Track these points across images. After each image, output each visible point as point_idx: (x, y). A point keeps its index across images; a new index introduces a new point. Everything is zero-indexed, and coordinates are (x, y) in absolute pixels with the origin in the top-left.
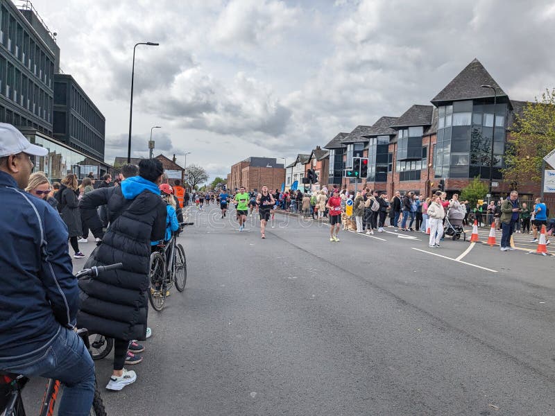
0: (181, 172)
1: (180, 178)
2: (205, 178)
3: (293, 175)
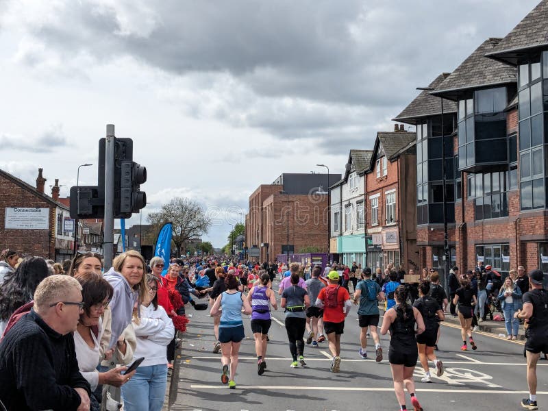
0: (45, 212)
1: (45, 226)
3: (344, 204)
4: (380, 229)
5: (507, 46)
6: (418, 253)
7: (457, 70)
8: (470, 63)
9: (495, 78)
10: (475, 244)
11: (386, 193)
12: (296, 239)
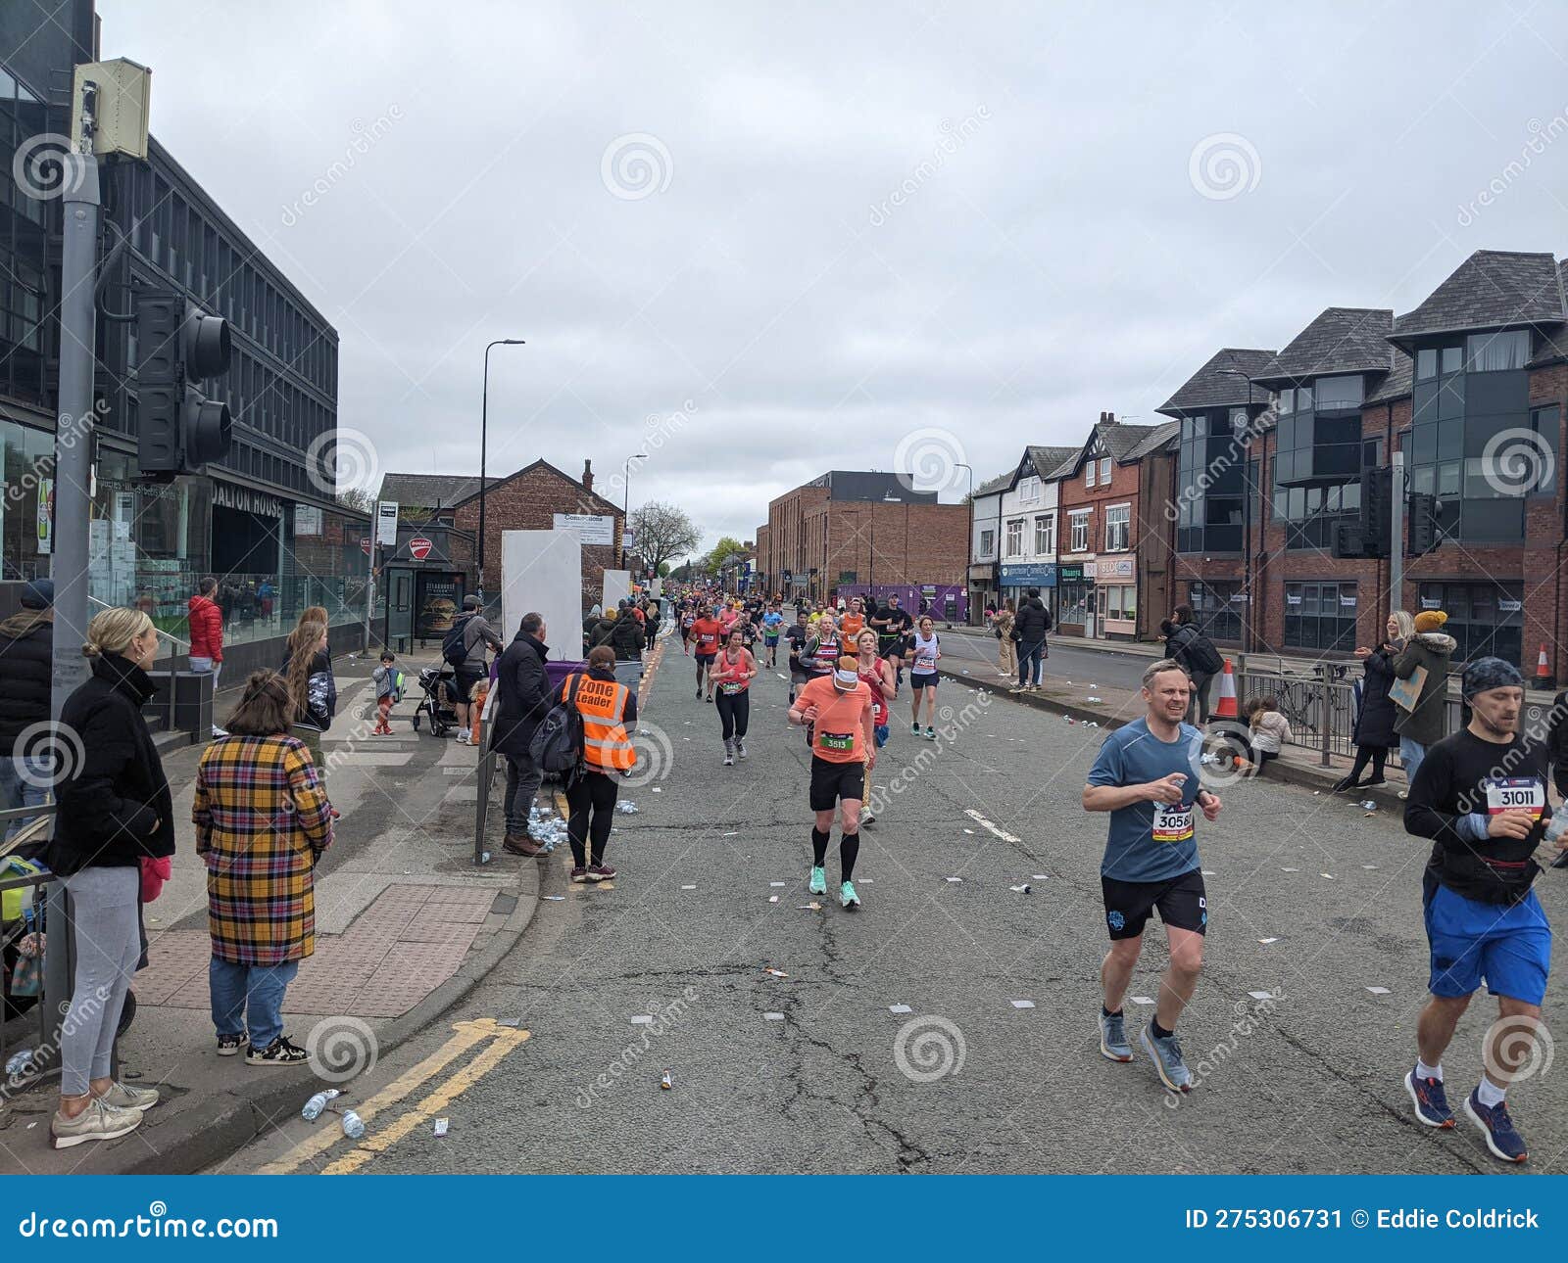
0: (608, 521)
1: (609, 541)
2: (690, 541)
3: (1004, 521)
4: (1092, 556)
5: (1416, 326)
6: (1163, 589)
7: (1286, 350)
8: (1305, 342)
9: (1349, 364)
10: (1285, 581)
11: (1107, 507)
12: (859, 563)
